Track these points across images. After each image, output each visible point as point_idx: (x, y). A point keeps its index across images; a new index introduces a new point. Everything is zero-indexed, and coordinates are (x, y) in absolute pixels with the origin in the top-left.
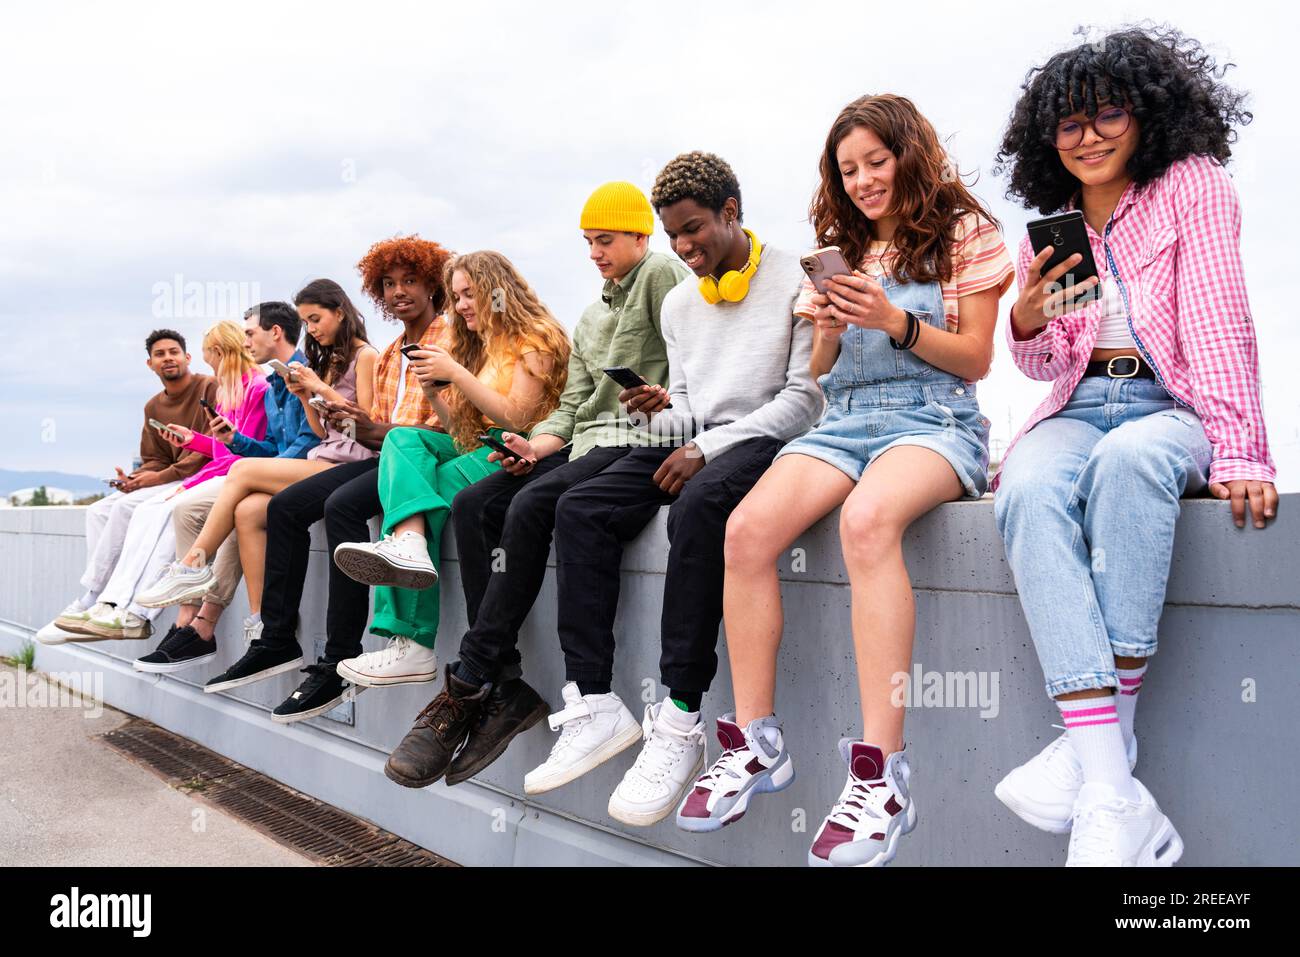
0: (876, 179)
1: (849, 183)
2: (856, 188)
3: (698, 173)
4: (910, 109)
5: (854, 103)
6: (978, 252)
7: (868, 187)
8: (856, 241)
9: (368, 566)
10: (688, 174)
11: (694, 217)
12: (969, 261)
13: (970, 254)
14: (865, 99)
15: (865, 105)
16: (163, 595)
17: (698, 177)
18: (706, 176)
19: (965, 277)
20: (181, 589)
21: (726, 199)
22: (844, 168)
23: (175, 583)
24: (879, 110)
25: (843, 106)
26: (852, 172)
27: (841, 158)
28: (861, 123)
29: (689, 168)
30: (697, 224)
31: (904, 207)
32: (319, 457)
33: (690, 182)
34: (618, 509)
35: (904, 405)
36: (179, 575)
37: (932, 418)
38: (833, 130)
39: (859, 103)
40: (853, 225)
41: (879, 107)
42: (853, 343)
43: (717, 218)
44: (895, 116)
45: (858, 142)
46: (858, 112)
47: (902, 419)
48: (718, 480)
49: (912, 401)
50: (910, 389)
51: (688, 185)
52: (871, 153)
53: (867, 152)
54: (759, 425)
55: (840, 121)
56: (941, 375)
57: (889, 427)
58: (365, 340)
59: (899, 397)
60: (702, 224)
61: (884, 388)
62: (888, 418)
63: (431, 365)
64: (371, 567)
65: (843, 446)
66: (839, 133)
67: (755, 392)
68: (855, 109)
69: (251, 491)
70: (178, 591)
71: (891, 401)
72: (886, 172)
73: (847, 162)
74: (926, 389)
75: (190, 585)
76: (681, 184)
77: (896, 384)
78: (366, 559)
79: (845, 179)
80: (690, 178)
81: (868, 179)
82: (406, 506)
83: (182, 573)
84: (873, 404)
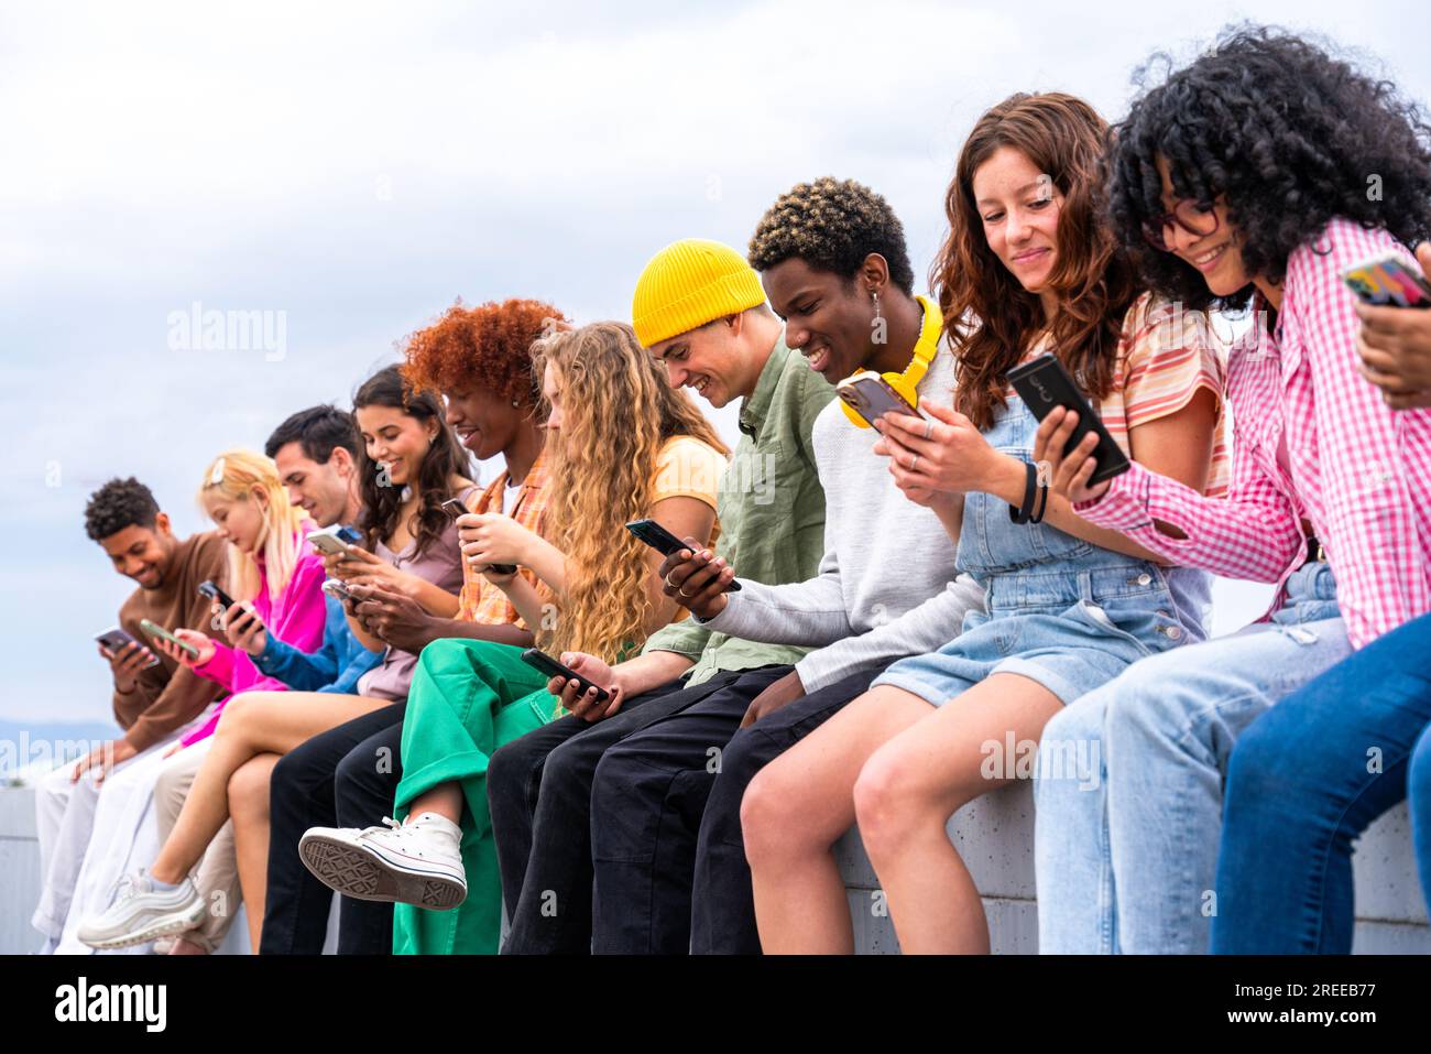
0: (1035, 230)
1: (994, 235)
2: (1004, 243)
3: (810, 216)
4: (1087, 118)
5: (999, 107)
6: (1155, 353)
7: (1022, 242)
8: (1005, 340)
9: (350, 867)
10: (794, 219)
11: (805, 289)
12: (1143, 369)
13: (1143, 356)
14: (1017, 100)
15: (1014, 113)
16: (116, 928)
17: (810, 223)
18: (822, 222)
19: (1138, 394)
20: (146, 917)
21: (863, 257)
22: (985, 211)
23: (137, 906)
24: (1037, 122)
25: (980, 113)
26: (1000, 215)
27: (980, 194)
28: (1009, 142)
29: (798, 209)
30: (809, 300)
31: (1067, 277)
32: (373, 689)
33: (794, 232)
34: (686, 773)
35: (1047, 606)
36: (143, 895)
37: (1078, 626)
38: (966, 149)
39: (1006, 106)
40: (999, 307)
41: (1038, 116)
42: (975, 504)
43: (848, 288)
44: (1062, 130)
45: (1003, 172)
46: (1005, 124)
47: (1038, 629)
48: (783, 725)
49: (1059, 598)
50: (1057, 578)
51: (792, 237)
52: (1025, 189)
53: (1021, 186)
54: (903, 636)
55: (974, 138)
56: (1108, 555)
57: (1020, 642)
58: (468, 477)
59: (1042, 592)
60: (820, 299)
61: (1023, 577)
62: (1019, 627)
63: (485, 537)
64: (354, 868)
65: (958, 672)
66: (975, 155)
67: (920, 579)
68: (1001, 118)
69: (255, 751)
70: (139, 923)
71: (1031, 598)
72: (1047, 220)
73: (990, 201)
74: (1082, 578)
75: (159, 912)
76: (782, 236)
77: (1039, 571)
78: (344, 855)
79: (987, 226)
80: (797, 225)
81: (1023, 228)
82: (428, 772)
83: (147, 891)
84: (1009, 605)
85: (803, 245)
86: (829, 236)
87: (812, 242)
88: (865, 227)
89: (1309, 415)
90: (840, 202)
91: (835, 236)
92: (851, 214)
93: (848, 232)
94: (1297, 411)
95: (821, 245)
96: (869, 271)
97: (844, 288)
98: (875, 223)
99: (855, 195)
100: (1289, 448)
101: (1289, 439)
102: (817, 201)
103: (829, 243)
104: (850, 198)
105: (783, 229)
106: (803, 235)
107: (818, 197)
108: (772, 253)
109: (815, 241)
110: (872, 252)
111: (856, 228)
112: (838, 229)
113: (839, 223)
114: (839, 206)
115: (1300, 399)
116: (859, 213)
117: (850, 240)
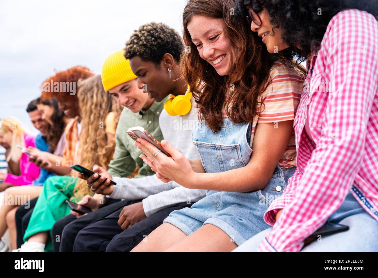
85: (138, 52)
86: (148, 48)
87: (141, 50)
88: (162, 43)
89: (322, 110)
90: (153, 34)
91: (150, 48)
92: (157, 38)
93: (155, 46)
94: (316, 108)
95: (145, 51)
96: (166, 60)
97: (156, 67)
98: (167, 41)
99: (159, 30)
100: (310, 126)
101: (310, 122)
102: (144, 33)
103: (147, 51)
104: (157, 32)
105: (131, 45)
106: (138, 48)
107: (145, 32)
108: (128, 54)
109: (142, 50)
110: (166, 53)
111: (159, 44)
112: (151, 45)
113: (151, 43)
114: (152, 35)
115: (318, 103)
116: (160, 38)
117: (156, 49)
